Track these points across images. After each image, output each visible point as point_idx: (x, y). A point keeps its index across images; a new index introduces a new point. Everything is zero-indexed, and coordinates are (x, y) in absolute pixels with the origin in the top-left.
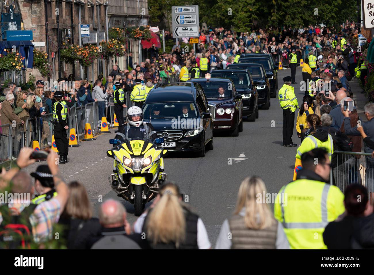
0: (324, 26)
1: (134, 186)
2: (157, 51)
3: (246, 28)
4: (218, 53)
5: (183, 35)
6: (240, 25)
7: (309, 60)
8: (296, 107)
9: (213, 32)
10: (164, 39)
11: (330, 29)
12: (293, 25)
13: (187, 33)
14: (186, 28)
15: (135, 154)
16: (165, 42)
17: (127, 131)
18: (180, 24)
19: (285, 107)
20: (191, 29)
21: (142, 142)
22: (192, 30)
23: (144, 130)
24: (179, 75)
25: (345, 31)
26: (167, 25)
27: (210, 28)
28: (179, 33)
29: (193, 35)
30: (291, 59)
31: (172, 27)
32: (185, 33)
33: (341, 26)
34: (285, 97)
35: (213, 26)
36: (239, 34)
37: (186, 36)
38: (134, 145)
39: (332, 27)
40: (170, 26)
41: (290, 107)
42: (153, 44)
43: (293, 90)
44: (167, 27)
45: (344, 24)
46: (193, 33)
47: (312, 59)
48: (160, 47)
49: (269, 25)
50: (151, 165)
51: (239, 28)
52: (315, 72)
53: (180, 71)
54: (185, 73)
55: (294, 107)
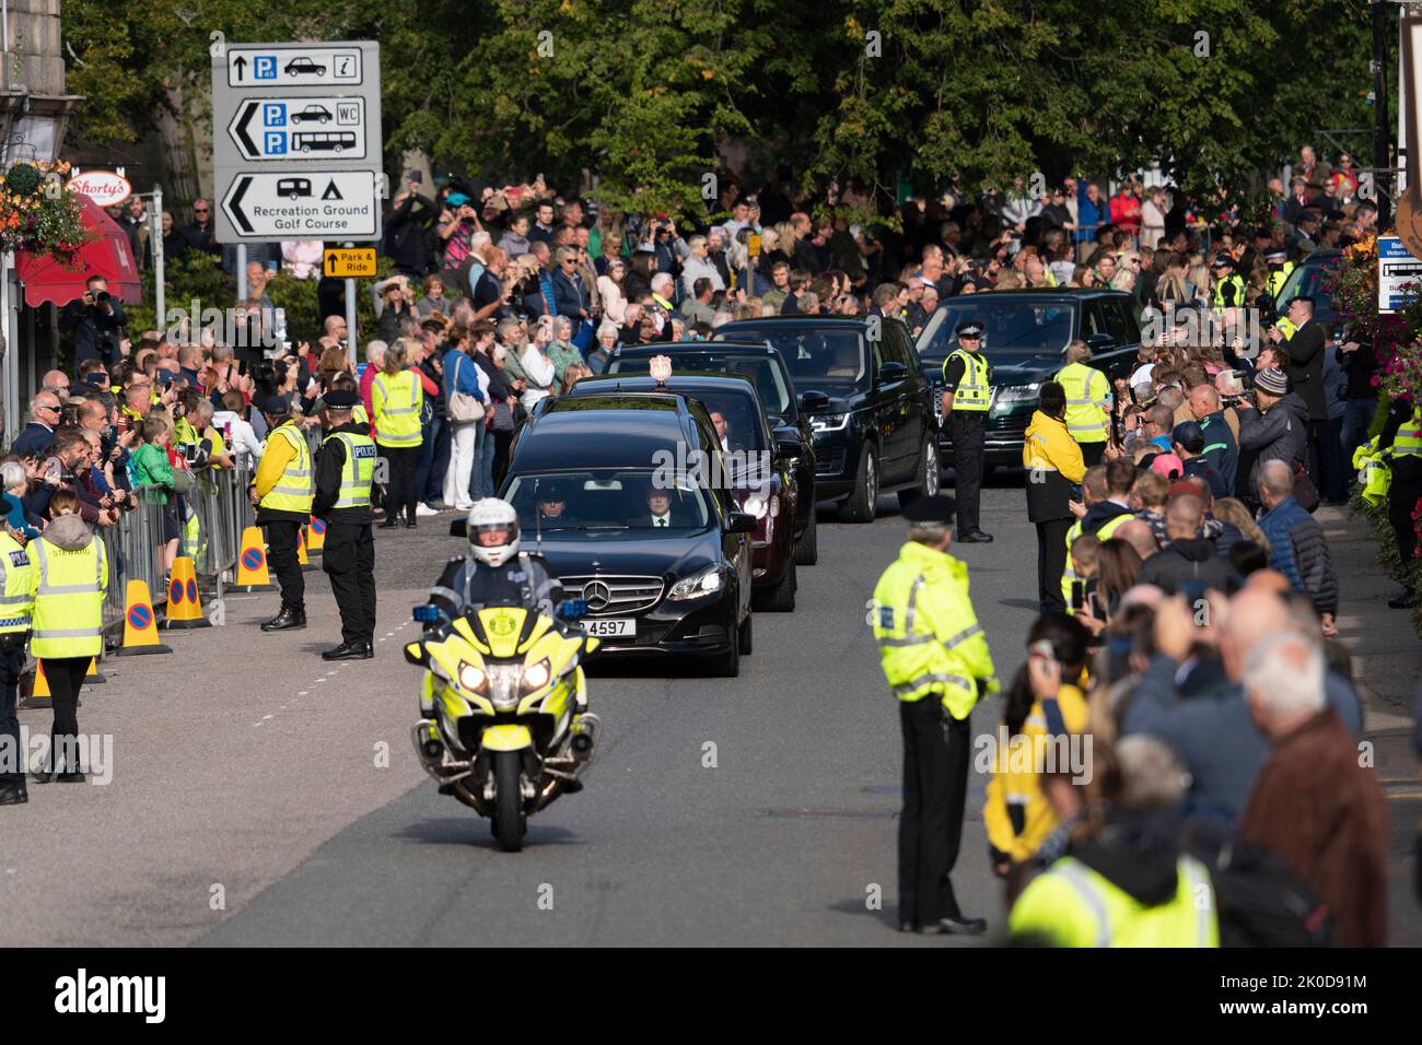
0: (1165, 181)
1: (494, 755)
2: (118, 324)
3: (679, 186)
4: (499, 339)
5: (281, 225)
6: (638, 165)
7: (1068, 395)
8: (982, 685)
9: (473, 213)
10: (158, 249)
11: (1200, 203)
12: (974, 175)
13: (308, 212)
14: (296, 181)
15: (497, 653)
16: (168, 266)
17: (468, 579)
18: (263, 156)
19: (908, 686)
20: (332, 187)
21: (519, 615)
22: (339, 196)
23: (521, 577)
24: (252, 475)
25: (1295, 213)
26: (178, 160)
27: (456, 187)
28: (257, 211)
29: (344, 224)
30: (956, 385)
31: (208, 173)
32: (292, 212)
33: (1275, 184)
34: (909, 623)
35: (473, 170)
36: (632, 225)
37: (303, 229)
38: (492, 624)
39: (1213, 190)
40: (201, 166)
41: (936, 688)
42: (96, 278)
43: (964, 583)
44: (182, 176)
45: (1287, 169)
46: (342, 211)
47: (1087, 392)
48: (133, 296)
49: (822, 169)
50: (548, 687)
51: (631, 184)
52: (1102, 470)
53: (259, 448)
54: (294, 466)
55: (967, 686)
